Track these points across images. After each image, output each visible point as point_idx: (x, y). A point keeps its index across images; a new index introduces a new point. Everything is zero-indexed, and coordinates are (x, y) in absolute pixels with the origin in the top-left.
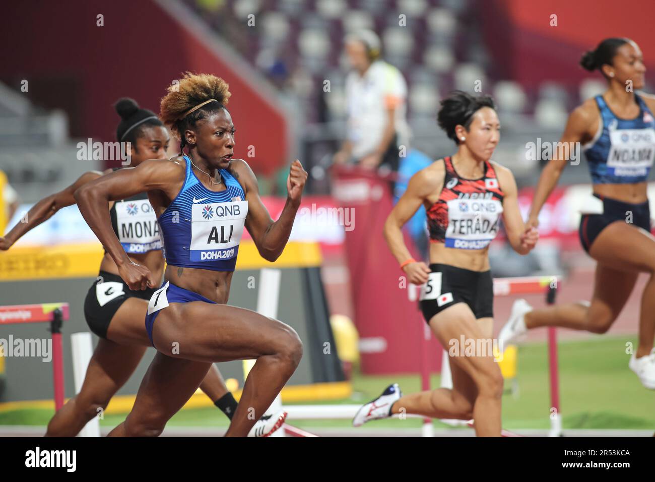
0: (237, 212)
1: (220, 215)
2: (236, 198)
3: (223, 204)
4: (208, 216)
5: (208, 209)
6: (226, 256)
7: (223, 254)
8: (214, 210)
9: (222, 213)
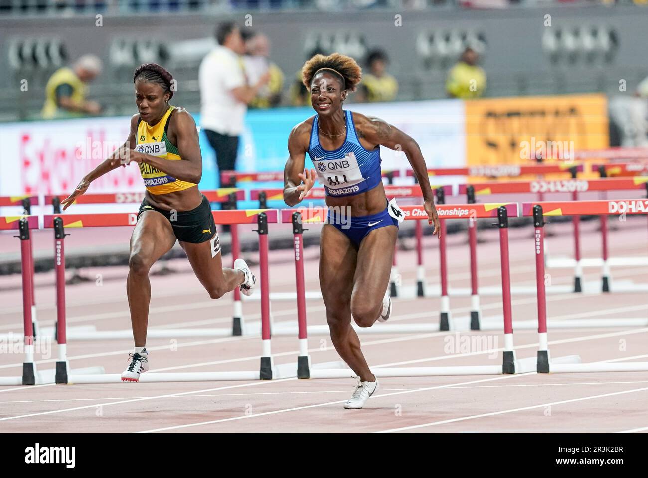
0: (348, 165)
2: (349, 153)
3: (333, 161)
4: (322, 169)
5: (321, 165)
7: (344, 191)
8: (326, 165)
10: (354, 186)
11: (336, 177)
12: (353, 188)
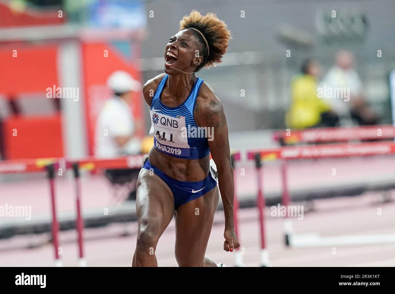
1: (163, 123)
2: (181, 117)
4: (155, 122)
5: (156, 117)
7: (167, 149)
8: (160, 119)
10: (177, 148)
11: (164, 133)
12: (176, 150)
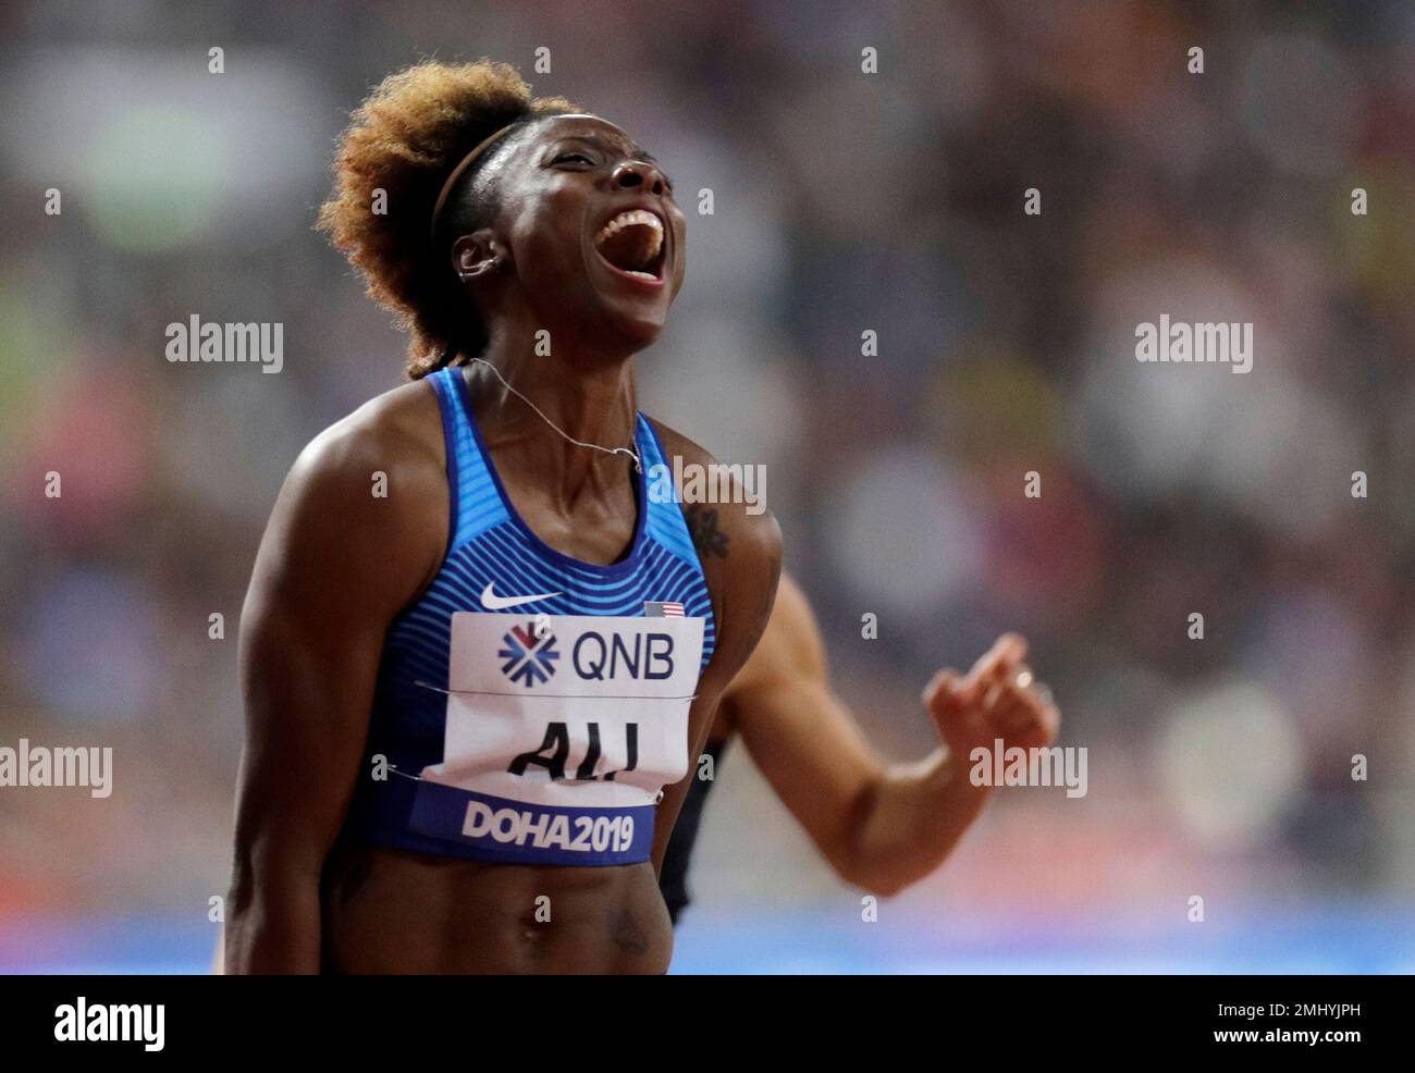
0: (659, 667)
1: (588, 670)
2: (667, 606)
4: (528, 670)
5: (532, 641)
6: (589, 840)
7: (575, 832)
8: (564, 647)
9: (598, 664)
10: (622, 812)
11: (594, 731)
